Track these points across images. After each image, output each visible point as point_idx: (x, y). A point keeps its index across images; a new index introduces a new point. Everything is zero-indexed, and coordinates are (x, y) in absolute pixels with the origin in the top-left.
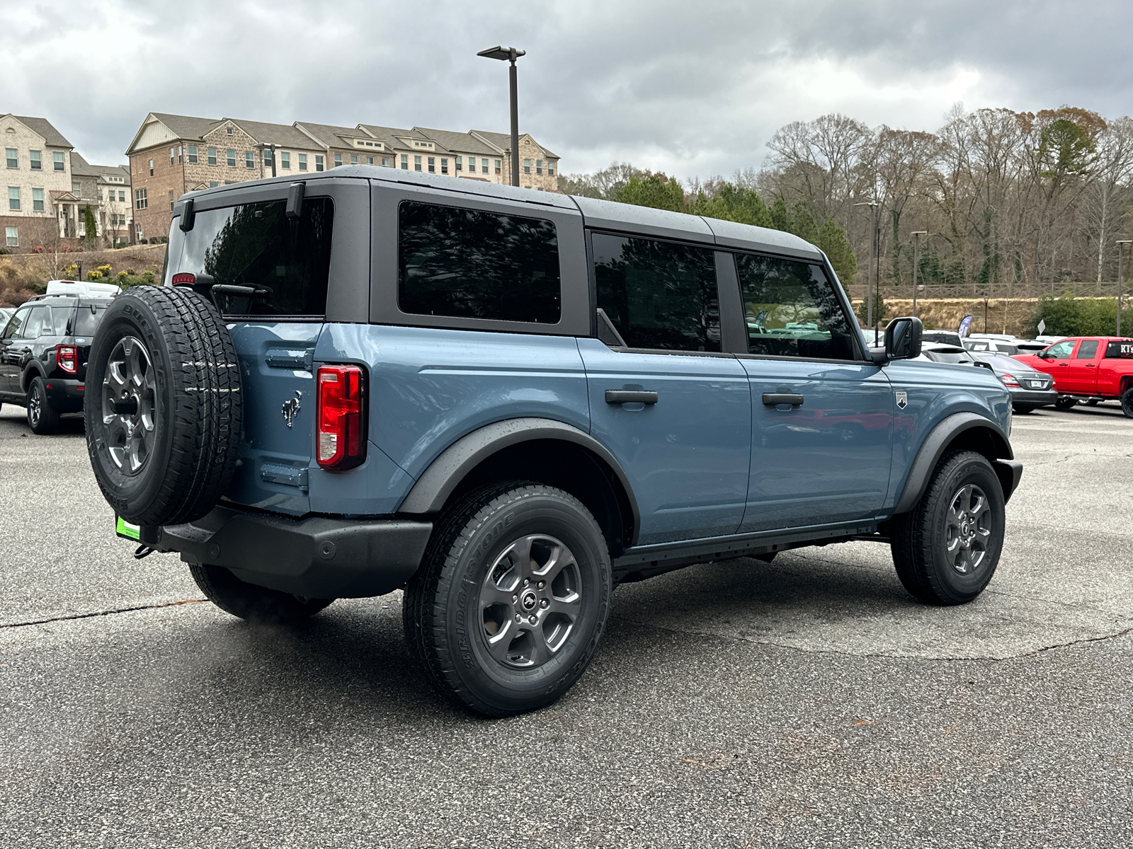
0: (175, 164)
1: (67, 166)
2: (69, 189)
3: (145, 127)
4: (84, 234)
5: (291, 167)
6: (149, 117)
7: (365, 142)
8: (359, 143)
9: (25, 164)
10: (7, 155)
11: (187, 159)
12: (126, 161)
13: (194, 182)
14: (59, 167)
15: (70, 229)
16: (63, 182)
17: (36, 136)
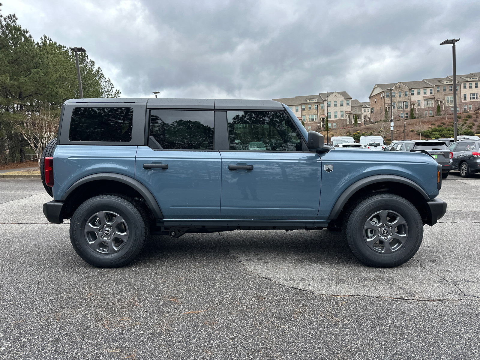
0: (382, 99)
1: (350, 104)
2: (351, 110)
3: (374, 89)
4: (354, 123)
5: (421, 94)
6: (375, 86)
7: (449, 81)
8: (446, 82)
9: (339, 105)
10: (334, 103)
11: (386, 97)
12: (368, 100)
13: (388, 103)
14: (348, 105)
15: (350, 122)
16: (349, 109)
17: (342, 96)
